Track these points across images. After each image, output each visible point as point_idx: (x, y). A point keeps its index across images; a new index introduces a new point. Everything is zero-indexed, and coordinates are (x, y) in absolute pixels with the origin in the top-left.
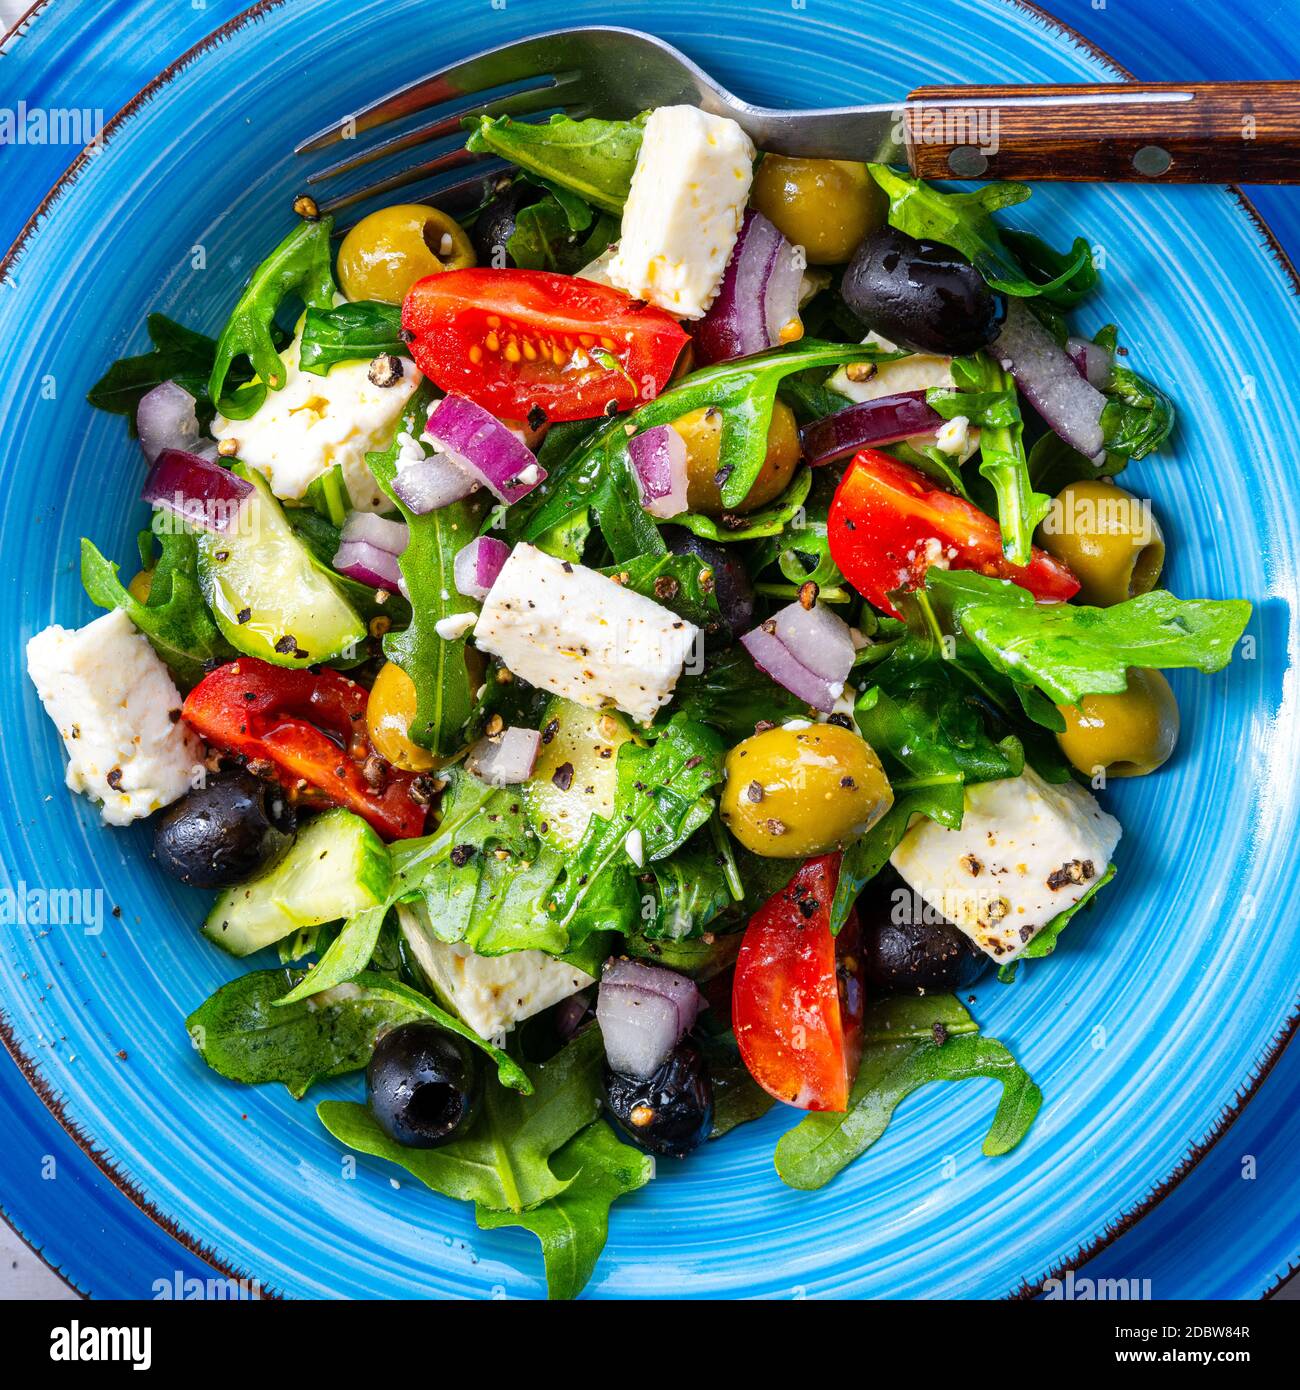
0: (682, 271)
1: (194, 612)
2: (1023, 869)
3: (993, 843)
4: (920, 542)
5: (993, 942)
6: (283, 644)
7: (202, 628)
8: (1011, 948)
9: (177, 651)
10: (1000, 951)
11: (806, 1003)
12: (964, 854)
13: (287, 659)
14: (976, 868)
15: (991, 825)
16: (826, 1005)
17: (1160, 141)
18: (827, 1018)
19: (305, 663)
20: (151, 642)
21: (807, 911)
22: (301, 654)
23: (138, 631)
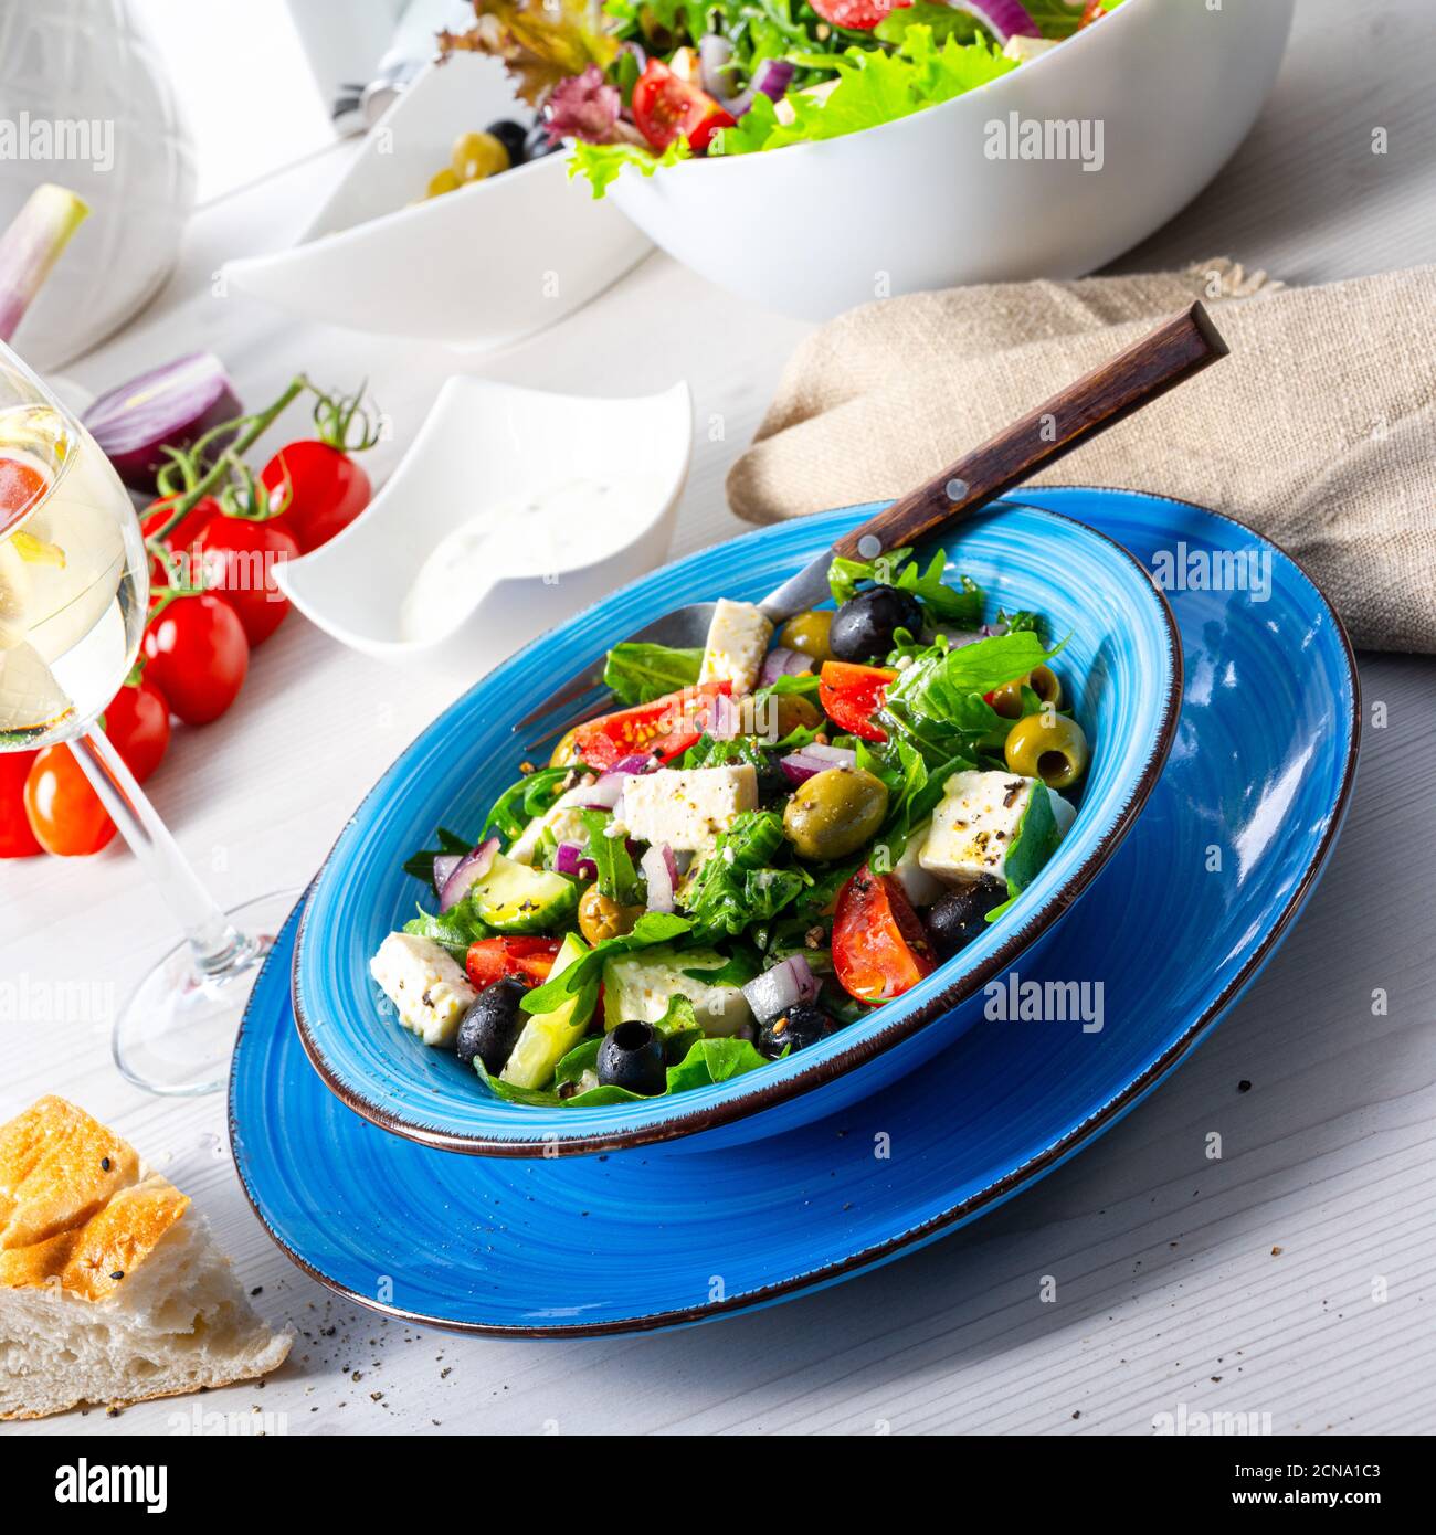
0: (727, 656)
1: (471, 921)
2: (989, 810)
3: (967, 806)
4: (878, 688)
5: (989, 859)
6: (523, 908)
7: (477, 930)
8: (998, 856)
9: (463, 947)
10: (993, 862)
11: (875, 935)
12: (954, 822)
13: (528, 914)
14: (961, 823)
15: (963, 798)
16: (887, 927)
17: (955, 474)
18: (891, 934)
19: (537, 913)
20: (447, 950)
21: (865, 890)
22: (535, 908)
23: (439, 945)
